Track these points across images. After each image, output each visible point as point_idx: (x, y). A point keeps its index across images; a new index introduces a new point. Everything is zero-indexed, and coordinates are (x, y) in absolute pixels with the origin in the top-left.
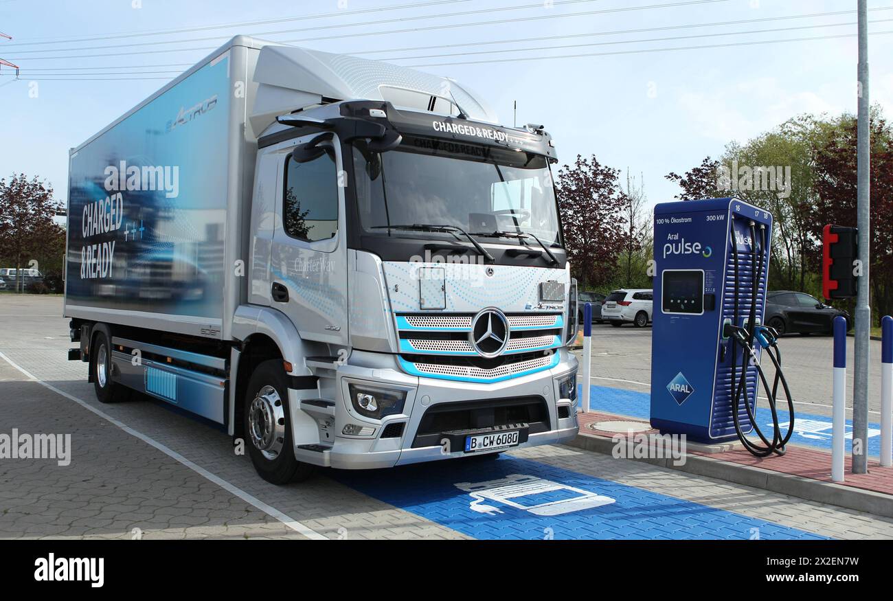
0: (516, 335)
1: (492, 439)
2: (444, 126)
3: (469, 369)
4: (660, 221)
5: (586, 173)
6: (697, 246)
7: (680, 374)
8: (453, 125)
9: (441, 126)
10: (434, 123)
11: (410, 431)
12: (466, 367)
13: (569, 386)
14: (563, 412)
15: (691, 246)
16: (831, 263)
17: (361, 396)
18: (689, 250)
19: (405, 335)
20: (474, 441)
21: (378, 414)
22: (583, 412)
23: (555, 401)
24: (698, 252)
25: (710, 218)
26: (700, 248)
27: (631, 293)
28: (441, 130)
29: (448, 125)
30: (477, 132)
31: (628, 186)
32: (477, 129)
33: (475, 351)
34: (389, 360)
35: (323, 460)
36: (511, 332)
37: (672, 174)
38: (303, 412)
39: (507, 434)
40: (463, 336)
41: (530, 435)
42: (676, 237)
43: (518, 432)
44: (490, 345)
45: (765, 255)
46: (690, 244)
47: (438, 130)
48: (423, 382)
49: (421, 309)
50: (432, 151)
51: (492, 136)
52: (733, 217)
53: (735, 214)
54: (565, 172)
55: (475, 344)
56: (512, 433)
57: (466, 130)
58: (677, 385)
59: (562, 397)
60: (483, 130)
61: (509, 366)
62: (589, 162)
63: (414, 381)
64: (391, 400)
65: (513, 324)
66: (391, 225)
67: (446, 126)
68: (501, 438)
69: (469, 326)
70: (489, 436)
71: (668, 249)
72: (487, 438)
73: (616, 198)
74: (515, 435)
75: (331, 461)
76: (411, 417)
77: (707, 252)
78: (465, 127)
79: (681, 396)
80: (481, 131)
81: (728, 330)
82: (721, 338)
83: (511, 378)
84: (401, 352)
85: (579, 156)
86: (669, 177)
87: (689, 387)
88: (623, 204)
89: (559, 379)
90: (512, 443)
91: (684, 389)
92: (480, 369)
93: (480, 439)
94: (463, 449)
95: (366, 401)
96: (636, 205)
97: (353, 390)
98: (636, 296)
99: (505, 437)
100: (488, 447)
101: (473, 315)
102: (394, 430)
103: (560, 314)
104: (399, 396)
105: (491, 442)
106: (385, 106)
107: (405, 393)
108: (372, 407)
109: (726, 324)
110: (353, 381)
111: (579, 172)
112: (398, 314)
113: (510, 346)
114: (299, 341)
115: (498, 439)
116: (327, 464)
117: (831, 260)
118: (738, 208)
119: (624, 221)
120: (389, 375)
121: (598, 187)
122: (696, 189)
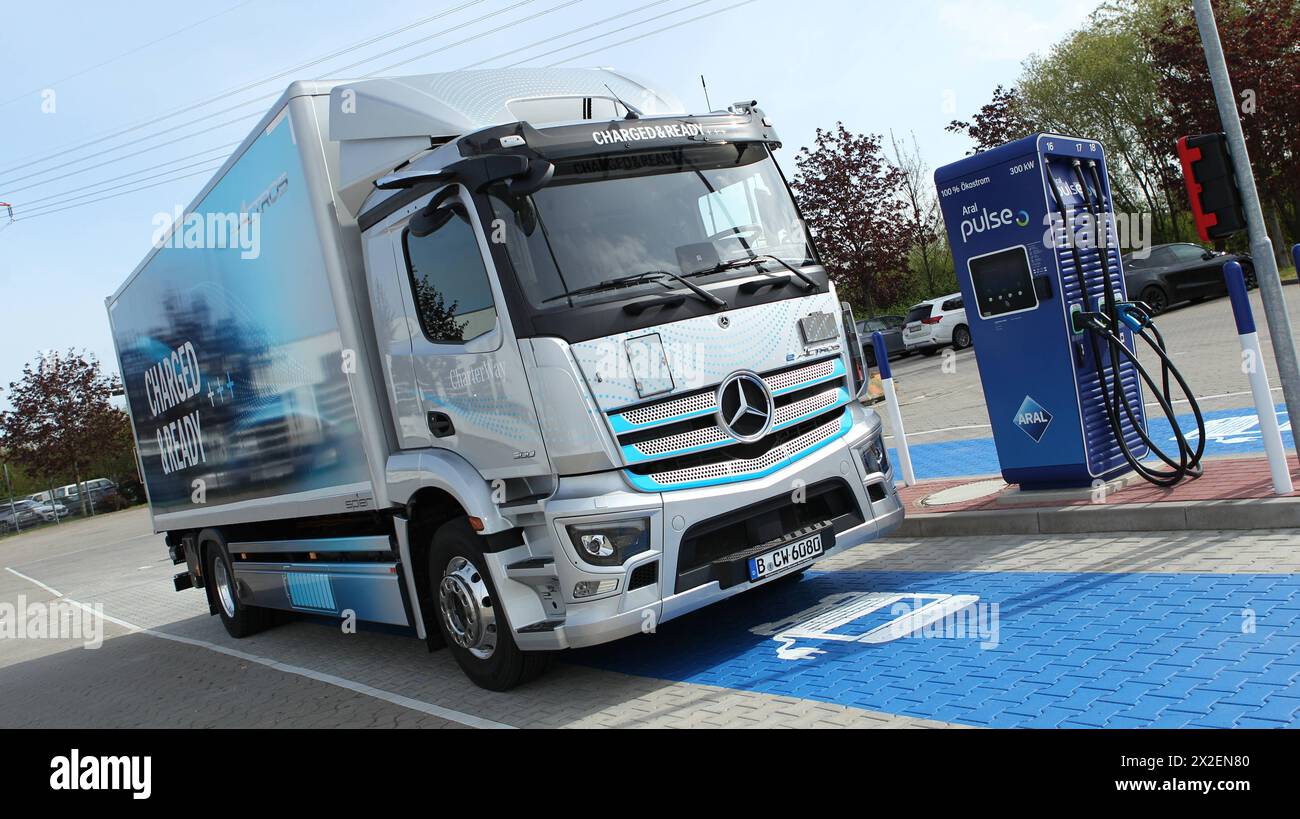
0: (783, 401)
1: (785, 554)
2: (609, 136)
3: (727, 464)
4: (947, 192)
5: (833, 152)
6: (1007, 213)
7: (1028, 398)
8: (621, 131)
9: (605, 137)
10: (594, 134)
11: (668, 571)
12: (724, 463)
13: (875, 453)
14: (876, 492)
15: (998, 216)
16: (1200, 191)
17: (586, 539)
18: (997, 223)
19: (626, 439)
20: (760, 563)
21: (617, 558)
22: (907, 486)
23: (860, 481)
24: (1010, 222)
25: (1015, 170)
26: (1011, 215)
27: (937, 303)
28: (607, 142)
29: (615, 132)
30: (657, 132)
31: (898, 155)
32: (657, 127)
33: (730, 438)
34: (614, 480)
35: (556, 641)
36: (775, 399)
37: (954, 123)
38: (510, 580)
39: (805, 541)
40: (708, 421)
41: (837, 536)
42: (974, 209)
43: (819, 536)
44: (750, 424)
45: (1106, 203)
46: (995, 213)
47: (602, 143)
48: (669, 498)
49: (640, 398)
50: (600, 174)
51: (680, 132)
52: (1047, 161)
53: (1048, 155)
54: (805, 157)
55: (727, 427)
56: (811, 539)
57: (642, 133)
58: (1026, 415)
59: (869, 471)
60: (666, 127)
61: (783, 447)
62: (835, 135)
63: (655, 499)
64: (630, 535)
65: (773, 387)
66: (570, 291)
67: (612, 135)
68: (797, 549)
69: (714, 404)
70: (779, 551)
71: (967, 228)
72: (778, 554)
73: (885, 176)
74: (816, 541)
75: (568, 639)
76: (663, 550)
77: (1023, 219)
78: (639, 129)
79: (1036, 429)
80: (663, 129)
81: (1079, 321)
82: (1072, 333)
83: (791, 462)
84: (628, 463)
85: (818, 130)
86: (952, 128)
87: (1043, 413)
88: (897, 182)
89: (859, 448)
90: (814, 553)
91: (1039, 418)
92: (743, 461)
93: (768, 558)
94: (748, 577)
95: (596, 545)
96: (915, 179)
97: (574, 534)
98: (947, 307)
99: (802, 547)
100: (782, 566)
101: (714, 388)
102: (644, 576)
103: (838, 356)
104: (640, 526)
105: (785, 559)
106: (519, 129)
107: (647, 520)
108: (606, 550)
109: (1074, 313)
110: (570, 521)
111: (823, 152)
112: (611, 413)
113: (778, 419)
114: (484, 483)
115: (794, 552)
116: (563, 645)
117: (1199, 185)
118: (1050, 147)
119: (904, 205)
120: (619, 500)
121: (855, 167)
122: (993, 135)
